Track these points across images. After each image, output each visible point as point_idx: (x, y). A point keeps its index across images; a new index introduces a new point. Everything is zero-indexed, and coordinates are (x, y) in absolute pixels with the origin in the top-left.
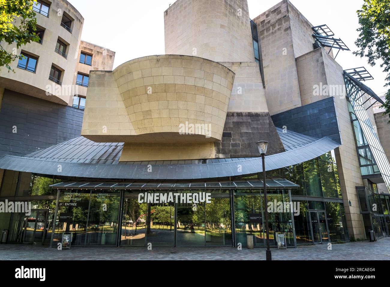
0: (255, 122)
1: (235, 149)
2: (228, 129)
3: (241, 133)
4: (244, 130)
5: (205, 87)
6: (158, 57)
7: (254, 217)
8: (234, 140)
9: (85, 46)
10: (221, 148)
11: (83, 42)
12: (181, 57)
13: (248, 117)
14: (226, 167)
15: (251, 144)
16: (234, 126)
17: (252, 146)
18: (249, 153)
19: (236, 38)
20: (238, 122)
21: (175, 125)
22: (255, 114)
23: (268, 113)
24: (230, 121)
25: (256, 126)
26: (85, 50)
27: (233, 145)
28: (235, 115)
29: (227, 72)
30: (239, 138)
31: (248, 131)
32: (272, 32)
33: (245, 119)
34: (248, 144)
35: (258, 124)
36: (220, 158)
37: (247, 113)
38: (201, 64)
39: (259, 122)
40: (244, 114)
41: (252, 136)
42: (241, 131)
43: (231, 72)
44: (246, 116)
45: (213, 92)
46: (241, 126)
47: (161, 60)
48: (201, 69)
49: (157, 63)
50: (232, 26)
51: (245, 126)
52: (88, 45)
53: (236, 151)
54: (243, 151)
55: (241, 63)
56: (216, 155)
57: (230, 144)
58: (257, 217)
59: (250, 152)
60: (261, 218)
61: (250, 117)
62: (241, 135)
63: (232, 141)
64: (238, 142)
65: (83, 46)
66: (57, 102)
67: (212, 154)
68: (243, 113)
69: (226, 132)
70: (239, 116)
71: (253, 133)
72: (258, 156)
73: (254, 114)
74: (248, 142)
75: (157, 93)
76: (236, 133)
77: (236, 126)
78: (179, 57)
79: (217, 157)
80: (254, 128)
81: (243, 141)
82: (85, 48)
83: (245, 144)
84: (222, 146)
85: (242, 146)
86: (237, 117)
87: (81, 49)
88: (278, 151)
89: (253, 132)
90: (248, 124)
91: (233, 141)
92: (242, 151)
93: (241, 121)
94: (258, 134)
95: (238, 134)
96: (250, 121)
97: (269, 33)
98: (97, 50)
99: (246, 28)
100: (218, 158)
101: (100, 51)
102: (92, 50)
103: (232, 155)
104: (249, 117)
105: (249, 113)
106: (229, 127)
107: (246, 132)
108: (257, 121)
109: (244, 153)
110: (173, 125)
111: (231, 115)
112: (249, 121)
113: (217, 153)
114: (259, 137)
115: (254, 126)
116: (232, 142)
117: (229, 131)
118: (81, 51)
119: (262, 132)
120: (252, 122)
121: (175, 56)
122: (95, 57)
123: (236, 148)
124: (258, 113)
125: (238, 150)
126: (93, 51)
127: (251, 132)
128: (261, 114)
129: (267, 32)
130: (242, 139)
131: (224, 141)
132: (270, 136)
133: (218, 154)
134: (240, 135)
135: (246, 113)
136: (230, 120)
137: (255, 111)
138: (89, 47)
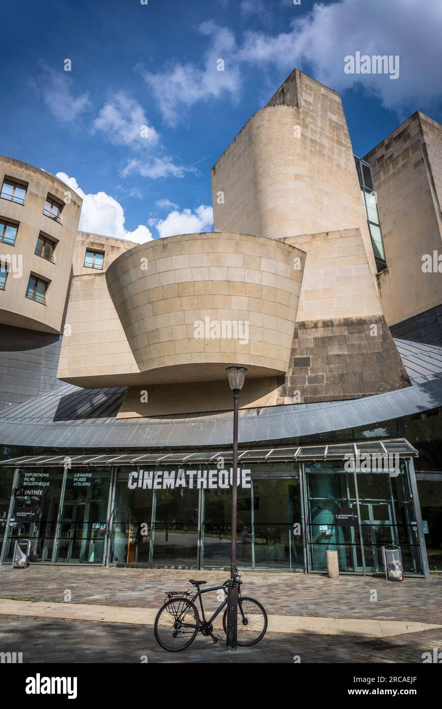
0: (357, 335)
1: (315, 386)
2: (305, 352)
3: (327, 357)
4: (334, 350)
5: (246, 281)
6: (165, 241)
7: (342, 515)
8: (313, 370)
9: (92, 241)
10: (289, 386)
11: (89, 235)
12: (201, 236)
13: (343, 328)
14: (289, 419)
15: (344, 376)
16: (316, 346)
17: (346, 380)
18: (339, 393)
19: (327, 193)
20: (324, 337)
21: (197, 351)
22: (357, 321)
23: (383, 316)
24: (309, 337)
25: (357, 343)
26: (92, 246)
27: (312, 380)
28: (320, 325)
29: (289, 252)
30: (324, 365)
31: (341, 353)
32: (394, 174)
33: (337, 331)
34: (339, 376)
35: (360, 338)
36: (285, 404)
37: (342, 321)
38: (237, 243)
39: (364, 335)
40: (336, 323)
41: (348, 361)
42: (328, 353)
43: (297, 251)
44: (340, 325)
45: (262, 289)
46: (329, 345)
47: (169, 245)
48: (236, 252)
49: (163, 251)
50: (316, 174)
51: (336, 343)
52: (97, 238)
53: (315, 391)
54: (329, 389)
55: (327, 234)
56: (278, 400)
57: (305, 378)
58: (349, 516)
59: (343, 390)
60: (356, 516)
61: (348, 326)
62: (328, 360)
63: (309, 372)
64: (321, 374)
65: (89, 241)
66: (43, 330)
67: (271, 399)
68: (335, 320)
69: (300, 357)
70: (328, 326)
71: (350, 356)
72: (357, 397)
73: (355, 321)
74: (340, 373)
75: (166, 299)
76: (319, 357)
77: (320, 345)
78: (198, 237)
79: (280, 402)
80: (353, 345)
81: (331, 371)
82: (92, 243)
83: (334, 376)
84: (292, 383)
85: (327, 380)
86: (322, 329)
87: (87, 245)
88: (398, 385)
89: (351, 353)
90: (342, 340)
91: (312, 373)
92: (326, 390)
93: (330, 334)
94: (360, 356)
95: (322, 359)
96: (346, 333)
97: (388, 175)
98: (111, 245)
99: (347, 173)
100: (283, 405)
101: (117, 245)
102: (103, 245)
103: (307, 398)
104: (346, 327)
105: (345, 320)
106: (307, 348)
107: (338, 355)
108: (360, 332)
109: (331, 394)
110: (195, 351)
111: (313, 325)
112: (344, 334)
113: (281, 396)
114: (360, 362)
115: (353, 343)
116: (310, 375)
117: (307, 354)
118: (87, 248)
119: (369, 352)
120: (350, 335)
121: (191, 236)
122: (107, 255)
123: (316, 384)
124: (363, 318)
125: (320, 388)
126: (105, 246)
127: (346, 353)
128: (367, 320)
129: (384, 175)
130: (329, 368)
131: (295, 374)
132: (382, 360)
133: (282, 398)
134: (325, 360)
135: (339, 321)
136: (310, 335)
137: (357, 315)
138: (98, 242)
